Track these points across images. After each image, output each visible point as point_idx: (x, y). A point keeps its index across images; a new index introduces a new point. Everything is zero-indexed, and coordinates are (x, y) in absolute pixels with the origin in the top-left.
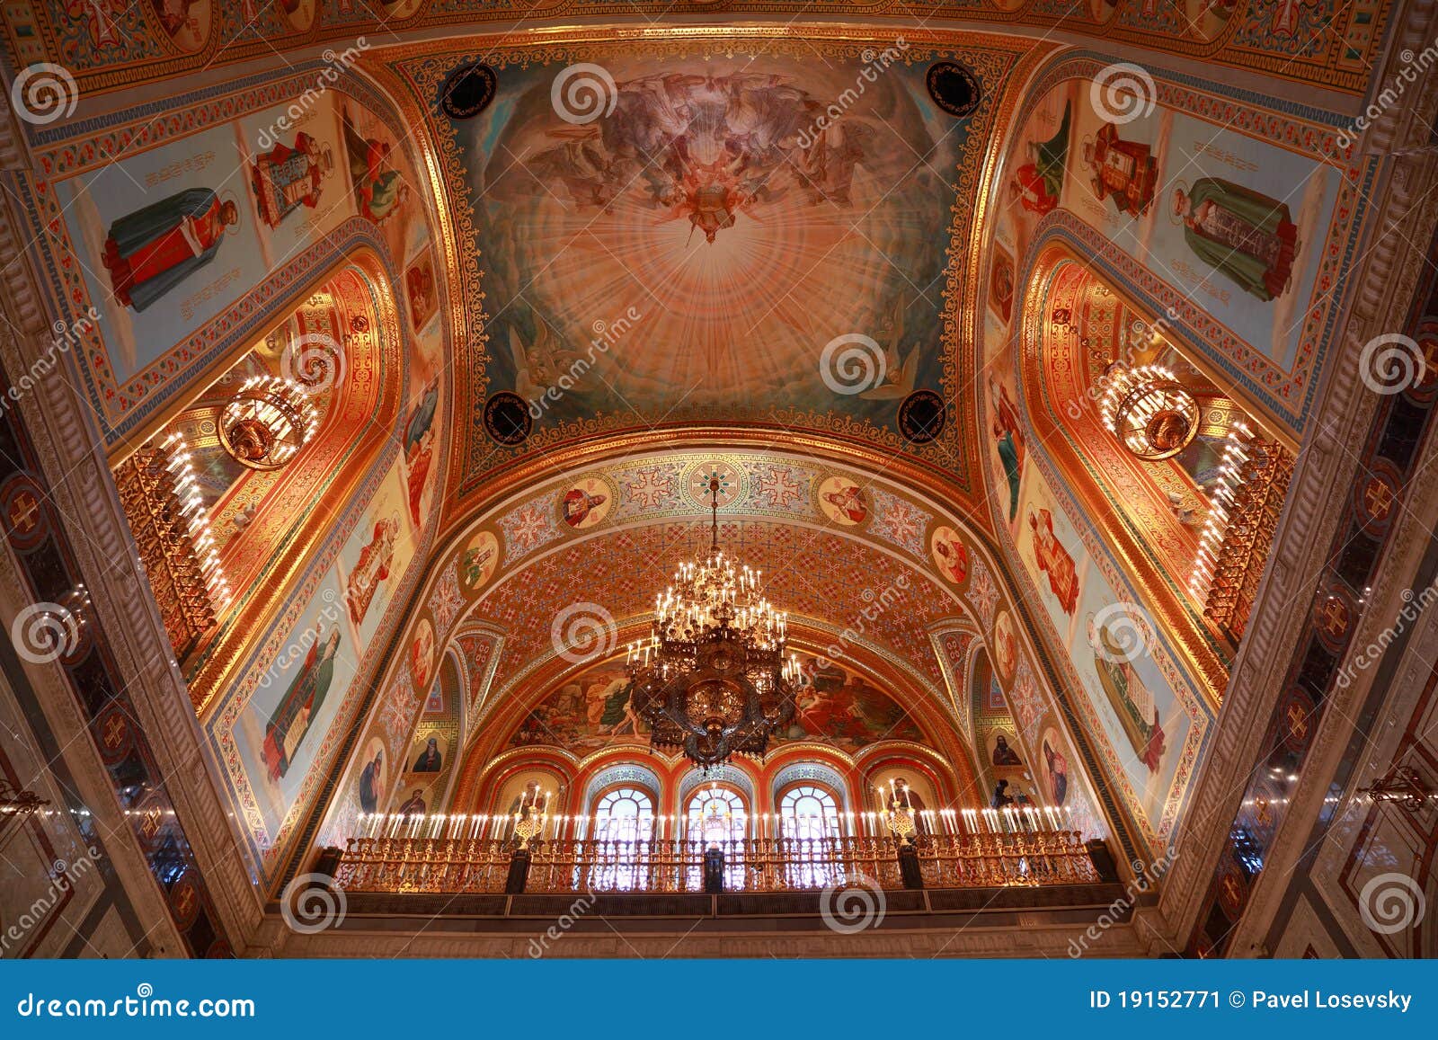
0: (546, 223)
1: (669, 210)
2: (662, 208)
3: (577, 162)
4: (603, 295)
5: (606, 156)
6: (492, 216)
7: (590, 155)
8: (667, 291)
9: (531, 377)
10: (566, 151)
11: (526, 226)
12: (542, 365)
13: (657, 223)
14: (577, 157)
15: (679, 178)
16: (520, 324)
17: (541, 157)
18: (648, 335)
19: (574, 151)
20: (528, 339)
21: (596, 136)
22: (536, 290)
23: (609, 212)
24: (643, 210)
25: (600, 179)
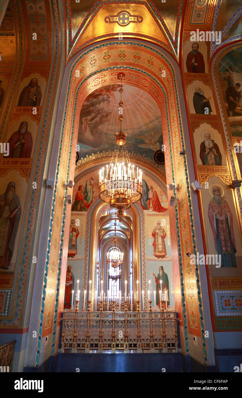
0: (111, 131)
1: (111, 97)
2: (110, 99)
3: (94, 123)
4: (136, 117)
5: (93, 115)
6: (107, 146)
7: (92, 119)
8: (138, 100)
9: (153, 145)
10: (91, 126)
11: (111, 136)
12: (151, 141)
13: (115, 100)
14: (93, 123)
15: (100, 95)
16: (138, 143)
17: (92, 132)
18: (151, 108)
19: (91, 124)
20: (143, 142)
21: (87, 119)
22: (130, 136)
23: (111, 113)
24: (111, 104)
25: (100, 116)
